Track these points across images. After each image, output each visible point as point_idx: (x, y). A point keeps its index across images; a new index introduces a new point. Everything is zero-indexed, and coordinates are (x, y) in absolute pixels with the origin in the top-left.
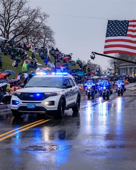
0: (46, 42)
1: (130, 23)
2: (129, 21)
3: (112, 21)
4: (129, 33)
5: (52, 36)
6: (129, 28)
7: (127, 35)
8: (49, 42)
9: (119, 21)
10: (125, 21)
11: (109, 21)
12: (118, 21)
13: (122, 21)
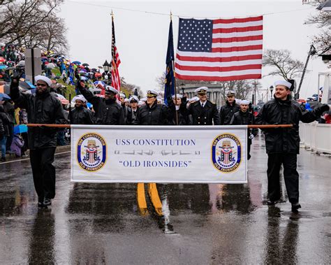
0: (51, 46)
1: (215, 26)
2: (213, 22)
3: (186, 20)
4: (214, 45)
5: (64, 34)
6: (215, 36)
7: (212, 50)
8: (57, 45)
9: (197, 21)
10: (207, 21)
11: (181, 20)
12: (195, 20)
13: (202, 21)
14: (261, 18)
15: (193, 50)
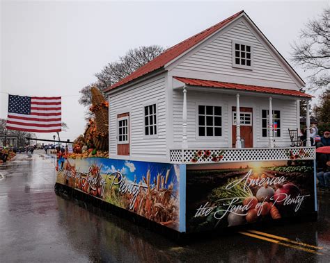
1: (32, 100)
2: (31, 98)
3: (13, 96)
4: (32, 111)
6: (32, 106)
7: (30, 114)
9: (20, 97)
11: (10, 95)
13: (24, 97)
14: (60, 98)
15: (19, 113)
